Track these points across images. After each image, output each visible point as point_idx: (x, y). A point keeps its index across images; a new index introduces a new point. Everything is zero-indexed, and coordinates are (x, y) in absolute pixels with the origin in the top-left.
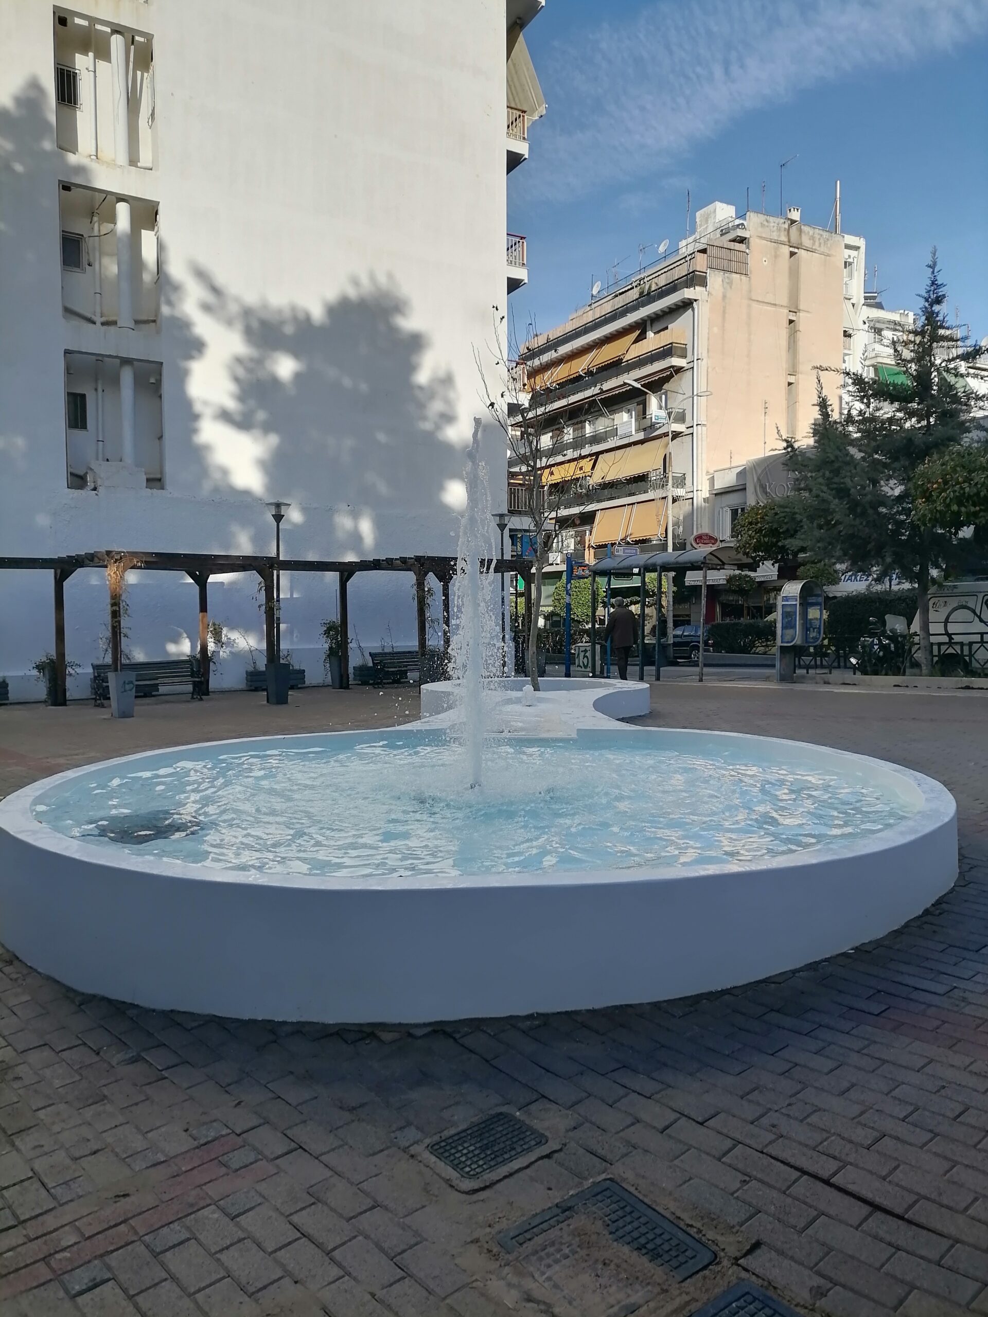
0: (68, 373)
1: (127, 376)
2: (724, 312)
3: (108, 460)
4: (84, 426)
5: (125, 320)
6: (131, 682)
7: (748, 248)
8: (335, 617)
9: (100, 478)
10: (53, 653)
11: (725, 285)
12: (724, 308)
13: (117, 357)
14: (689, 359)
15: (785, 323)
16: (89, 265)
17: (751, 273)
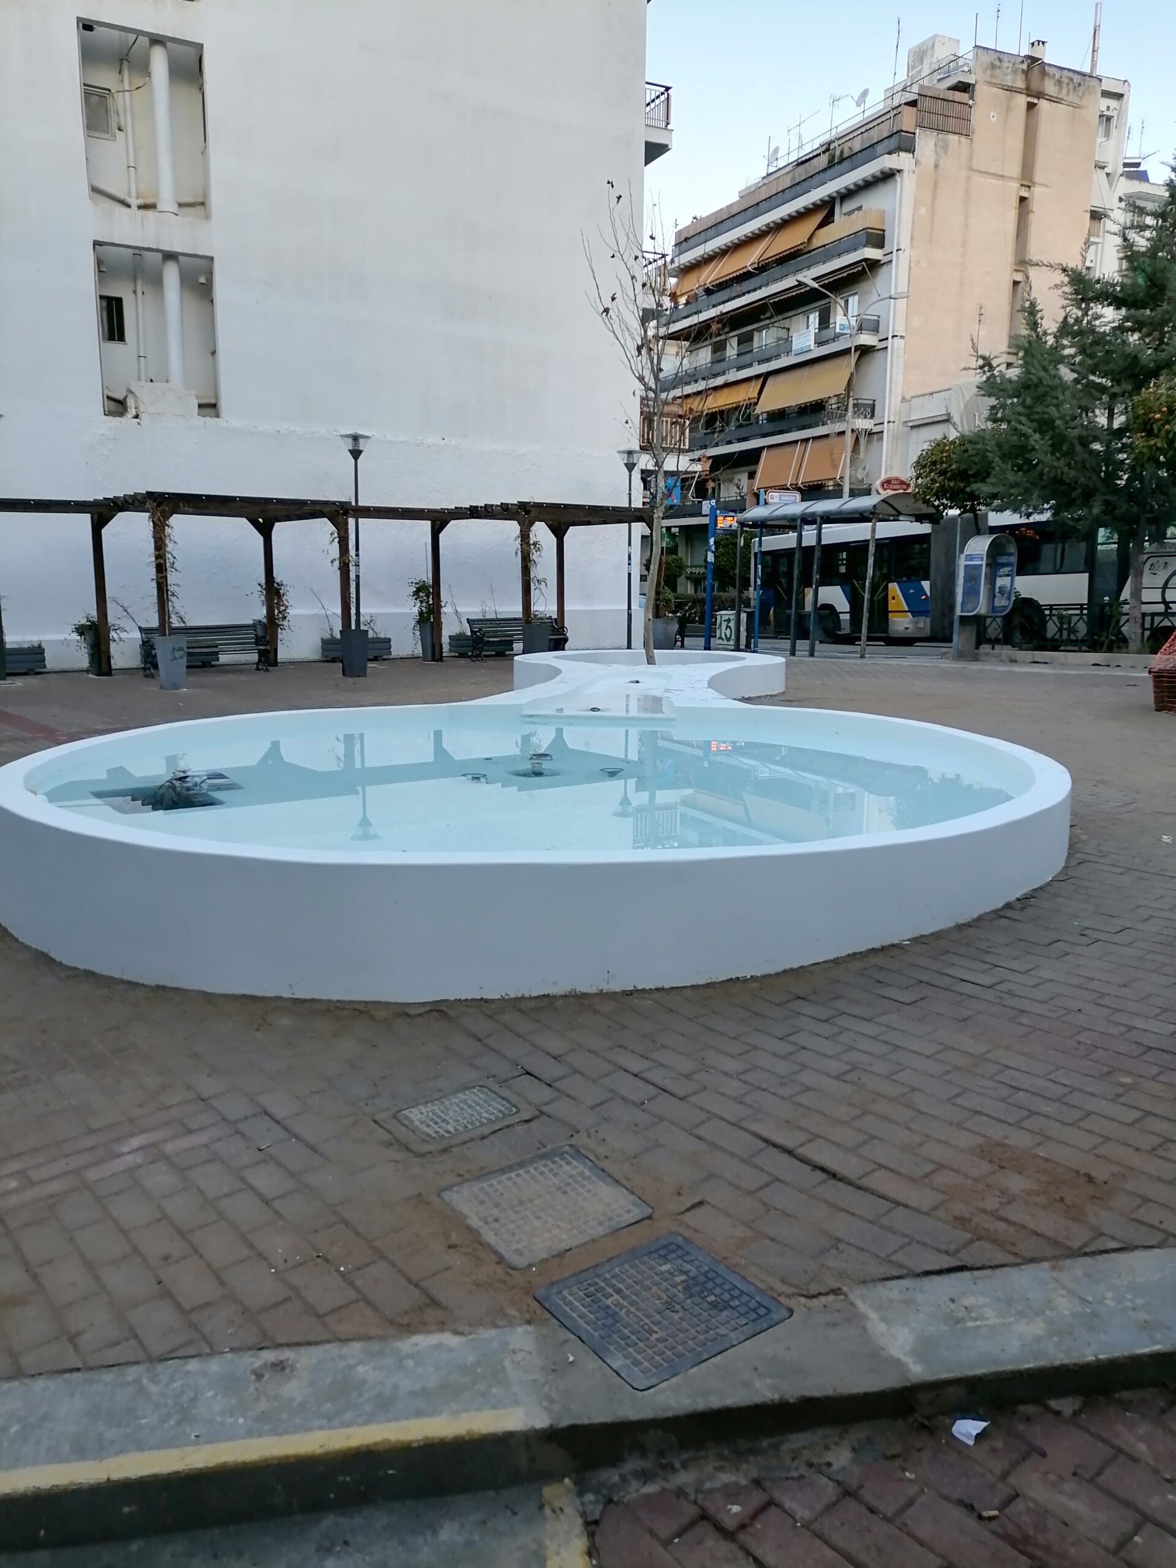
0: (100, 271)
1: (171, 275)
2: (935, 187)
3: (152, 381)
4: (121, 338)
5: (167, 201)
6: (181, 649)
7: (972, 98)
8: (427, 577)
9: (143, 403)
10: (94, 613)
11: (939, 150)
12: (936, 181)
13: (157, 250)
14: (887, 250)
15: (1015, 202)
16: (120, 129)
17: (973, 133)
